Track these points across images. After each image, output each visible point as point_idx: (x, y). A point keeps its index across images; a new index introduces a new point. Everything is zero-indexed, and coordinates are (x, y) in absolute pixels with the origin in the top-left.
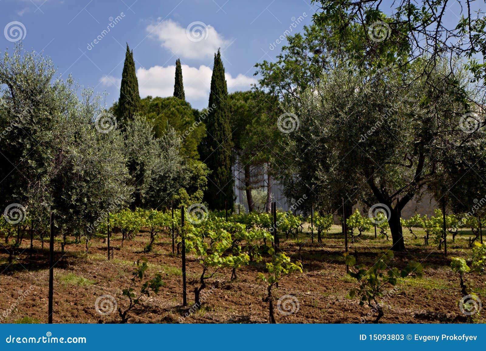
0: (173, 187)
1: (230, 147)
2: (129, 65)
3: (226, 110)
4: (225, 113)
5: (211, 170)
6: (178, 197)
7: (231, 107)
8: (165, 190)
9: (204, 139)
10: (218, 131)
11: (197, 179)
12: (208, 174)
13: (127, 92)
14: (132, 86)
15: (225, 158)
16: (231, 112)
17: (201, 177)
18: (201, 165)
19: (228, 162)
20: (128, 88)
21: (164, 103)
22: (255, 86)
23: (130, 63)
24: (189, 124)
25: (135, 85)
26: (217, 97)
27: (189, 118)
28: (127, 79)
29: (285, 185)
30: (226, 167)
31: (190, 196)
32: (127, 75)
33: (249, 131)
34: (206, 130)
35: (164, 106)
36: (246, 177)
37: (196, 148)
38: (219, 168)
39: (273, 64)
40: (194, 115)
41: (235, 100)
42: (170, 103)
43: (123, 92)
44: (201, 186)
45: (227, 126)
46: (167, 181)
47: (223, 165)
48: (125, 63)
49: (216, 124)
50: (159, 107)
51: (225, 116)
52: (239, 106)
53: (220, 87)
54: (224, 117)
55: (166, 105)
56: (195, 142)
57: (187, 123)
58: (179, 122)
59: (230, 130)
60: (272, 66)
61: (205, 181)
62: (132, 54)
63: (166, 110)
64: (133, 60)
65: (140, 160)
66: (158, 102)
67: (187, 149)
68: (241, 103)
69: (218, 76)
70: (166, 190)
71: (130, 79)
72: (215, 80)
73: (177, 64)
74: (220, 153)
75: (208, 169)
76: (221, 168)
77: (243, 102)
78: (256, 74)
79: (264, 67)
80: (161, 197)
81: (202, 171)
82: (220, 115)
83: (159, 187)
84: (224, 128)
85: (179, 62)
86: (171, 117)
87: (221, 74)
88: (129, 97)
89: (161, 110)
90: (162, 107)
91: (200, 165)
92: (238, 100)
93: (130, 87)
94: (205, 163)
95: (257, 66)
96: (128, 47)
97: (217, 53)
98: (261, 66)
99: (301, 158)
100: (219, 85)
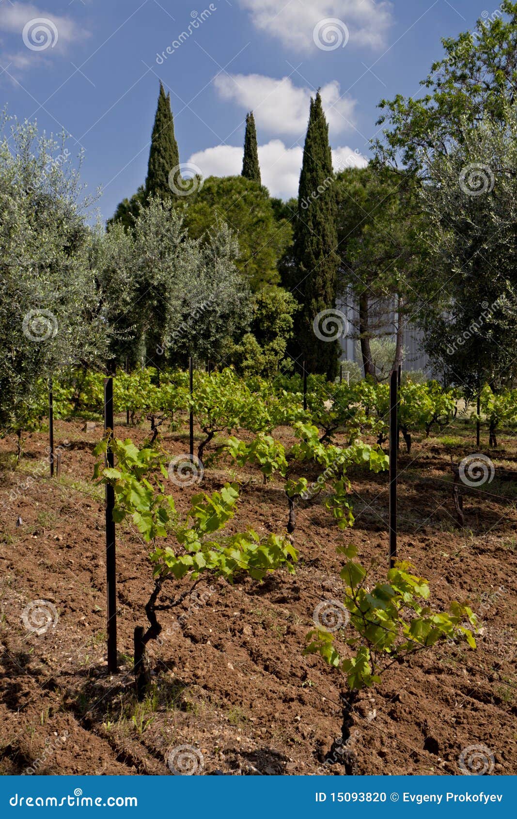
0: (222, 331)
1: (333, 264)
2: (162, 119)
3: (328, 199)
4: (326, 203)
5: (299, 303)
6: (242, 348)
7: (337, 194)
8: (207, 335)
9: (289, 250)
10: (314, 235)
11: (275, 318)
12: (294, 310)
13: (159, 166)
14: (167, 157)
15: (325, 282)
16: (338, 203)
17: (282, 316)
18: (284, 295)
19: (329, 290)
20: (161, 160)
21: (221, 185)
22: (378, 143)
23: (165, 116)
24: (263, 222)
25: (172, 154)
26: (313, 177)
27: (264, 212)
28: (159, 144)
29: (426, 330)
30: (325, 299)
31: (262, 346)
32: (159, 137)
33: (367, 237)
34: (293, 233)
35: (221, 191)
36: (361, 316)
37: (274, 264)
38: (313, 300)
39: (414, 101)
40: (273, 207)
41: (346, 181)
42: (232, 185)
43: (152, 167)
44: (282, 330)
45: (330, 228)
46: (211, 319)
47: (321, 295)
48: (156, 116)
49: (310, 223)
50: (213, 194)
51: (327, 209)
52: (351, 192)
53: (320, 159)
54: (325, 212)
55: (225, 190)
56: (272, 254)
57: (261, 220)
58: (247, 219)
59: (335, 234)
60: (411, 106)
61: (288, 322)
62: (168, 99)
63: (224, 199)
64: (169, 111)
65: (158, 279)
66: (211, 184)
67: (259, 266)
68: (355, 187)
69: (315, 138)
70: (209, 336)
71: (164, 144)
72: (310, 146)
73: (247, 121)
74: (315, 275)
75: (294, 302)
76: (317, 300)
77: (359, 185)
78: (380, 122)
79: (395, 106)
80: (199, 348)
81: (284, 306)
82: (318, 208)
83: (195, 330)
84: (324, 230)
85: (252, 118)
86: (232, 211)
87: (322, 134)
88: (162, 175)
89: (216, 199)
90: (218, 192)
91: (281, 294)
92: (351, 182)
93: (163, 158)
94: (290, 291)
95: (382, 106)
96: (161, 87)
97: (314, 98)
98: (391, 105)
99: (466, 268)
100: (317, 154)
